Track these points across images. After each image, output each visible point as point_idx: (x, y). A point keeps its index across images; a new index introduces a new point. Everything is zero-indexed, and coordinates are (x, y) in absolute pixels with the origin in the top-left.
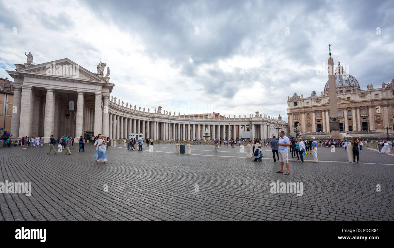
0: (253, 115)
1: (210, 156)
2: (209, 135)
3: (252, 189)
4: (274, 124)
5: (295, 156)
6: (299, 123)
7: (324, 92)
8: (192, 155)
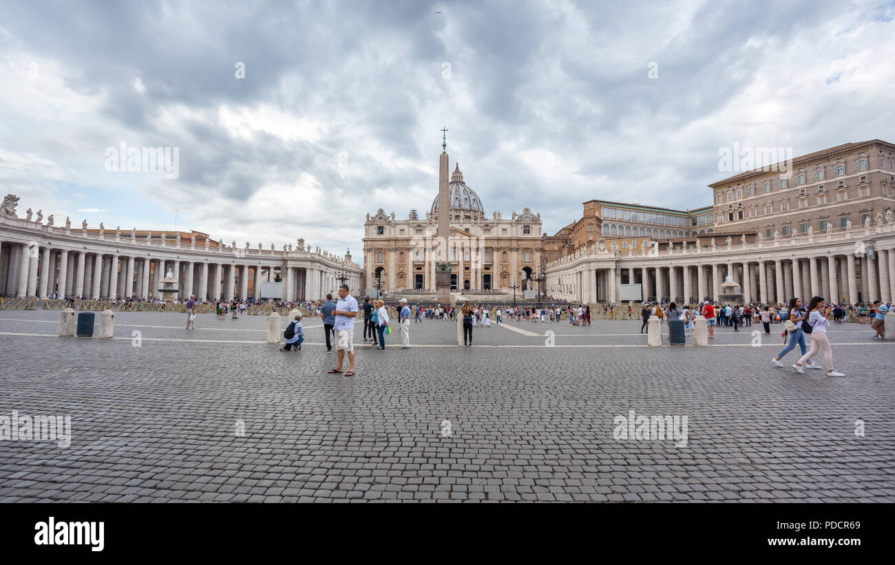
0: (290, 246)
1: (171, 342)
2: (176, 287)
3: (269, 416)
4: (336, 268)
5: (370, 337)
6: (383, 269)
7: (431, 214)
8: (115, 341)
